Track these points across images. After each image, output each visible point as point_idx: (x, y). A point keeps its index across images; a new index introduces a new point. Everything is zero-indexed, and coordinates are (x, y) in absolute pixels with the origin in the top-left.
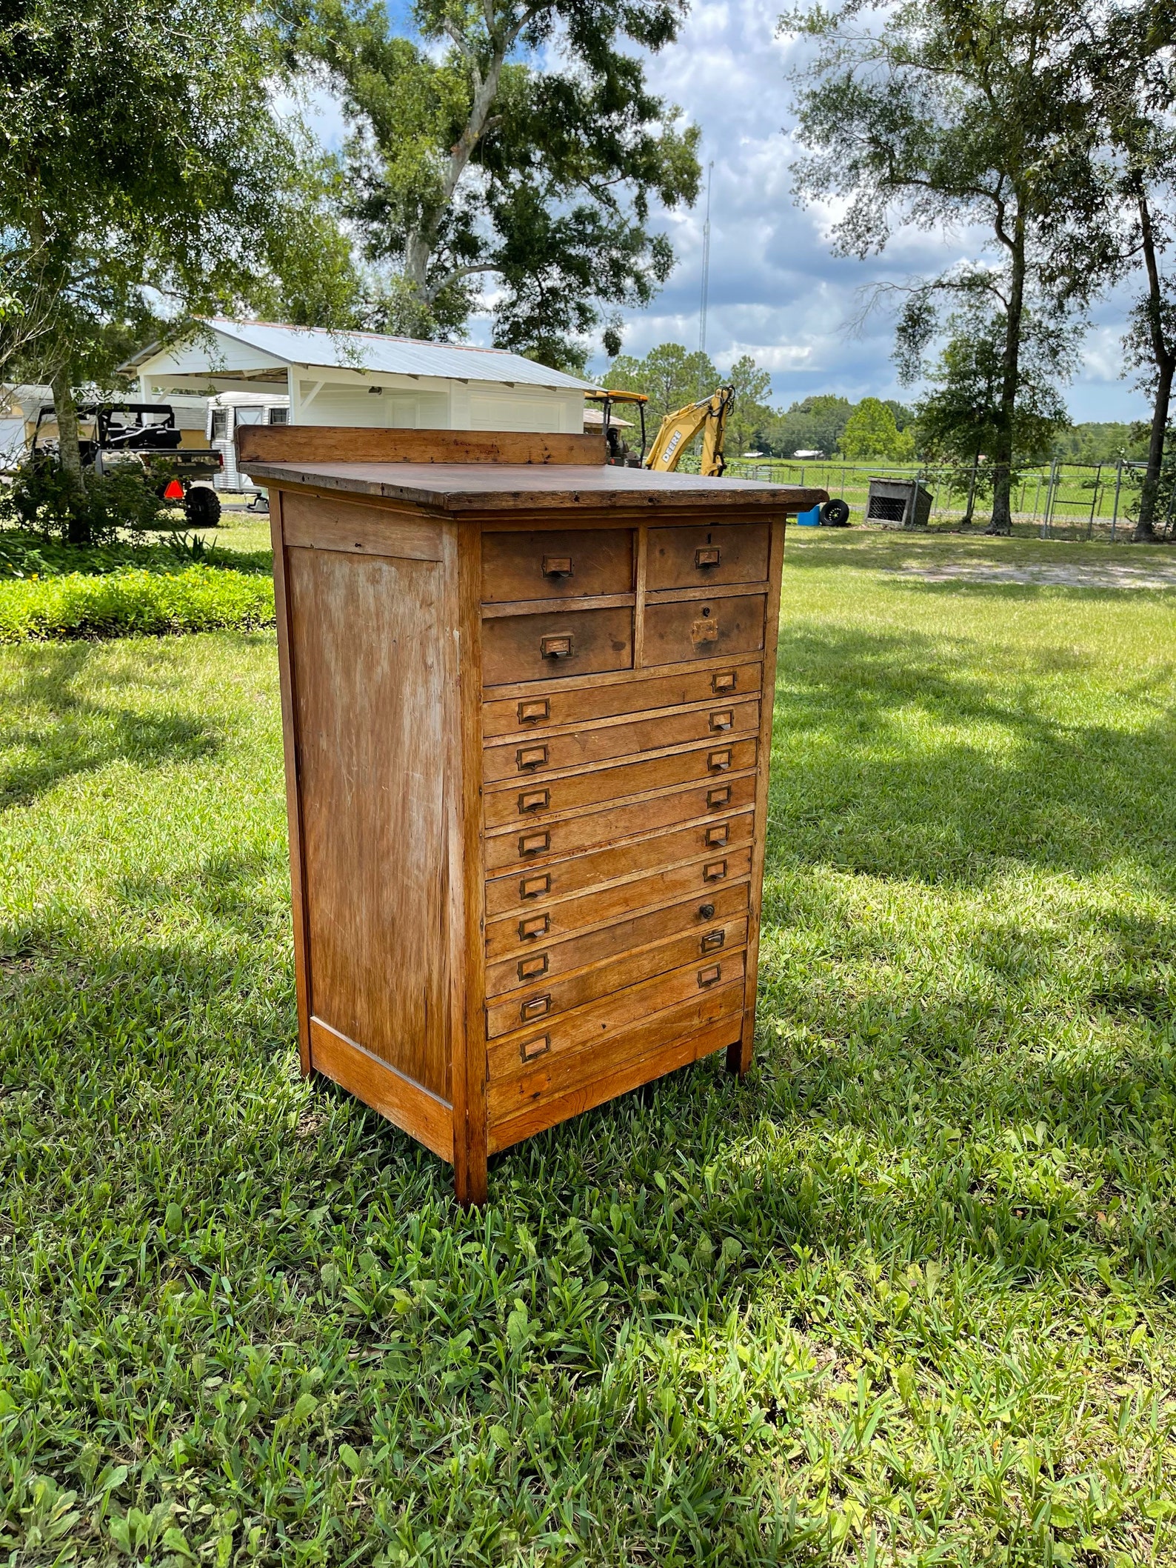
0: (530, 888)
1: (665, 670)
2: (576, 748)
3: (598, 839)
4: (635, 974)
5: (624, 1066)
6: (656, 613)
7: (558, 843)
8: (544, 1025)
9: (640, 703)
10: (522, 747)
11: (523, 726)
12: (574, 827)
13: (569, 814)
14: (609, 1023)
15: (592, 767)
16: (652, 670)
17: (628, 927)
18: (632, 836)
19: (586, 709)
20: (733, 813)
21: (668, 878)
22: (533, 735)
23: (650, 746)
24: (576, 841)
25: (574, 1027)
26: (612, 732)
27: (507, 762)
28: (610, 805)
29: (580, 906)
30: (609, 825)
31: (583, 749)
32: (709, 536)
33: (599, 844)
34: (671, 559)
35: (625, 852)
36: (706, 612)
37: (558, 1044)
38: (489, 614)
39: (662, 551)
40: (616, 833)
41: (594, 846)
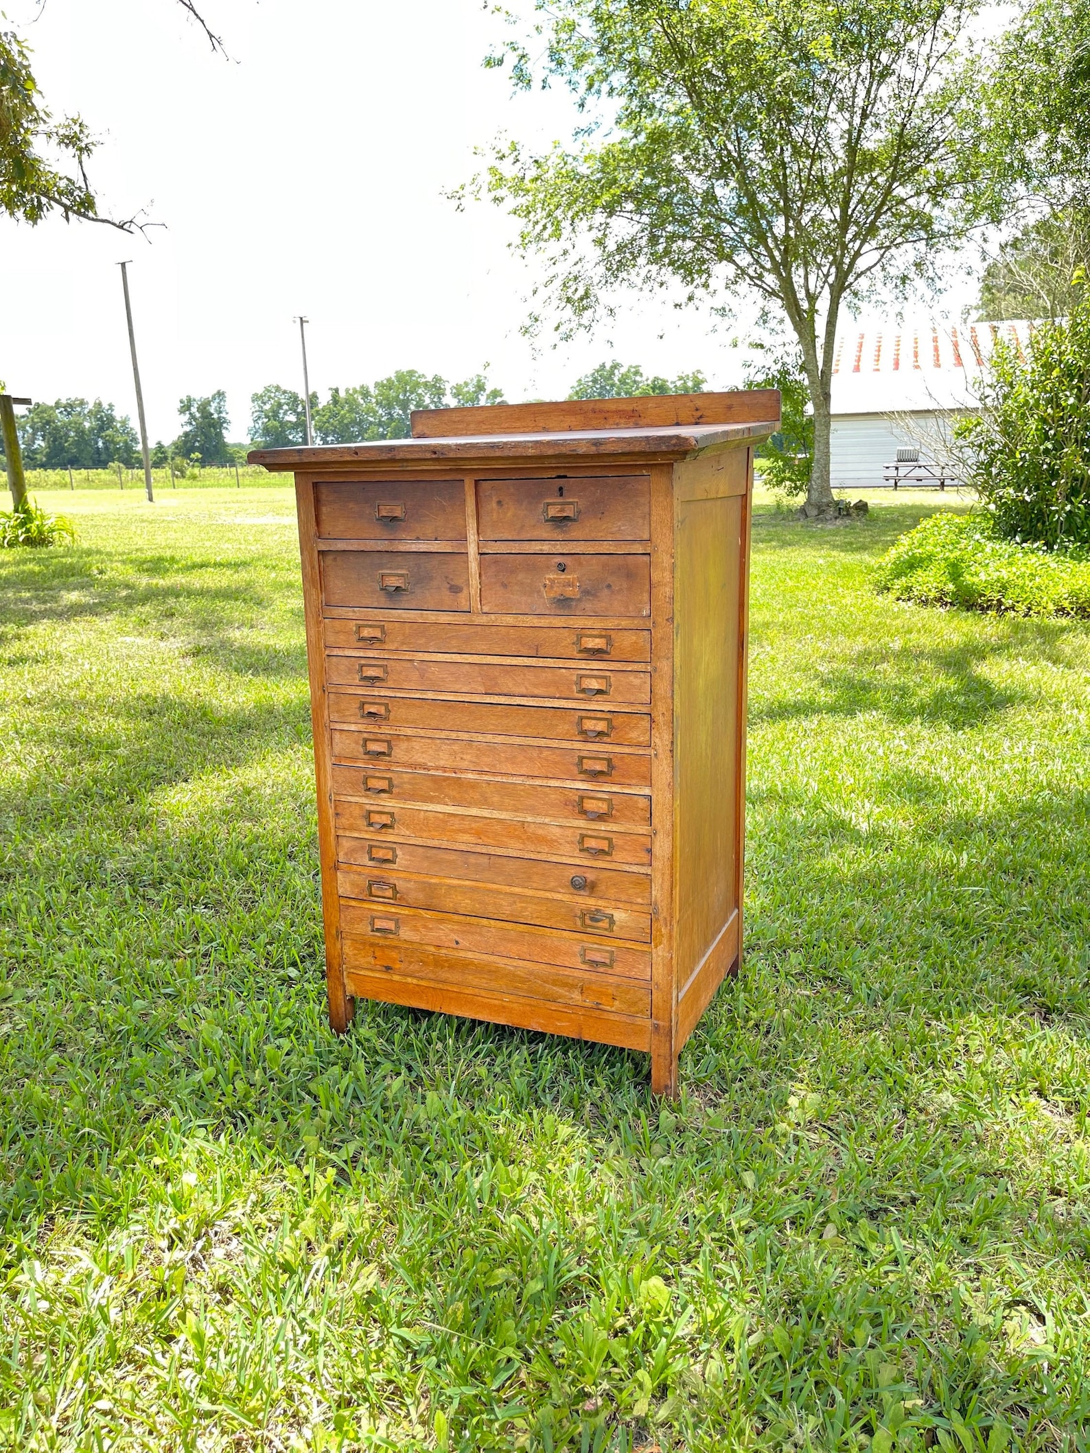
0: (373, 783)
1: (510, 620)
2: (415, 676)
3: (442, 763)
4: (490, 908)
5: (483, 993)
6: (496, 562)
7: (399, 753)
8: (393, 910)
9: (482, 647)
10: (363, 662)
11: (361, 644)
12: (416, 745)
13: (409, 732)
14: (464, 943)
15: (430, 695)
16: (493, 617)
17: (485, 860)
18: (481, 772)
19: (422, 641)
20: (615, 789)
21: (531, 829)
22: (370, 654)
23: (497, 690)
24: (419, 758)
25: (425, 927)
26: (453, 668)
27: (350, 671)
28: (454, 735)
29: (426, 818)
30: (453, 754)
31: (422, 677)
32: (561, 489)
33: (444, 769)
34: (511, 511)
35: (473, 785)
36: (562, 568)
37: (406, 933)
38: (323, 547)
39: (499, 503)
40: (464, 765)
41: (437, 768)
